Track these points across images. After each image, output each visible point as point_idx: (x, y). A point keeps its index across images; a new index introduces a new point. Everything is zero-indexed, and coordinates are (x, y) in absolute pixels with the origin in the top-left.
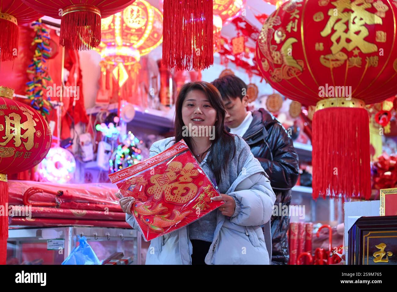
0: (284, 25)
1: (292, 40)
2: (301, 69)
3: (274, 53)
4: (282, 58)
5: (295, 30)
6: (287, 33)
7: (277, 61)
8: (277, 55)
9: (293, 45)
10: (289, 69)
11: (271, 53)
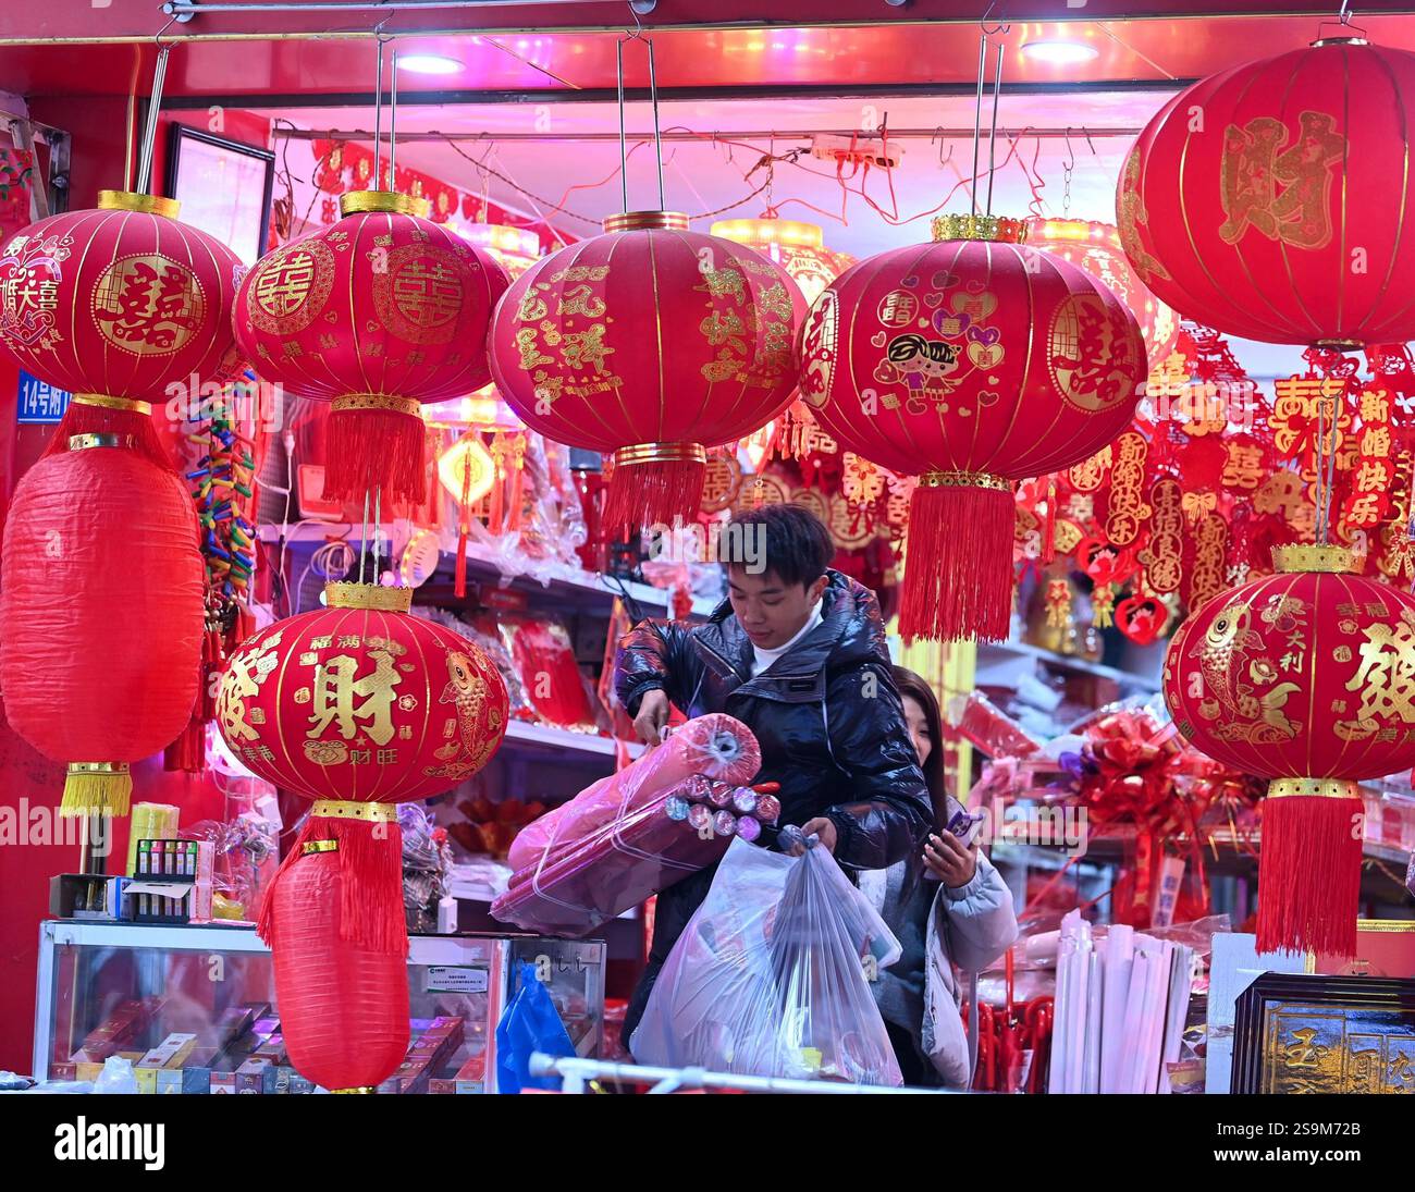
0: (1274, 655)
1: (1290, 686)
2: (1292, 735)
3: (1244, 699)
4: (1260, 710)
5: (1299, 670)
6: (1281, 671)
7: (1248, 713)
8: (1250, 703)
9: (1290, 694)
10: (1268, 732)
11: (1235, 697)
